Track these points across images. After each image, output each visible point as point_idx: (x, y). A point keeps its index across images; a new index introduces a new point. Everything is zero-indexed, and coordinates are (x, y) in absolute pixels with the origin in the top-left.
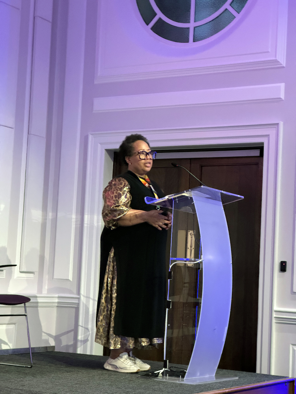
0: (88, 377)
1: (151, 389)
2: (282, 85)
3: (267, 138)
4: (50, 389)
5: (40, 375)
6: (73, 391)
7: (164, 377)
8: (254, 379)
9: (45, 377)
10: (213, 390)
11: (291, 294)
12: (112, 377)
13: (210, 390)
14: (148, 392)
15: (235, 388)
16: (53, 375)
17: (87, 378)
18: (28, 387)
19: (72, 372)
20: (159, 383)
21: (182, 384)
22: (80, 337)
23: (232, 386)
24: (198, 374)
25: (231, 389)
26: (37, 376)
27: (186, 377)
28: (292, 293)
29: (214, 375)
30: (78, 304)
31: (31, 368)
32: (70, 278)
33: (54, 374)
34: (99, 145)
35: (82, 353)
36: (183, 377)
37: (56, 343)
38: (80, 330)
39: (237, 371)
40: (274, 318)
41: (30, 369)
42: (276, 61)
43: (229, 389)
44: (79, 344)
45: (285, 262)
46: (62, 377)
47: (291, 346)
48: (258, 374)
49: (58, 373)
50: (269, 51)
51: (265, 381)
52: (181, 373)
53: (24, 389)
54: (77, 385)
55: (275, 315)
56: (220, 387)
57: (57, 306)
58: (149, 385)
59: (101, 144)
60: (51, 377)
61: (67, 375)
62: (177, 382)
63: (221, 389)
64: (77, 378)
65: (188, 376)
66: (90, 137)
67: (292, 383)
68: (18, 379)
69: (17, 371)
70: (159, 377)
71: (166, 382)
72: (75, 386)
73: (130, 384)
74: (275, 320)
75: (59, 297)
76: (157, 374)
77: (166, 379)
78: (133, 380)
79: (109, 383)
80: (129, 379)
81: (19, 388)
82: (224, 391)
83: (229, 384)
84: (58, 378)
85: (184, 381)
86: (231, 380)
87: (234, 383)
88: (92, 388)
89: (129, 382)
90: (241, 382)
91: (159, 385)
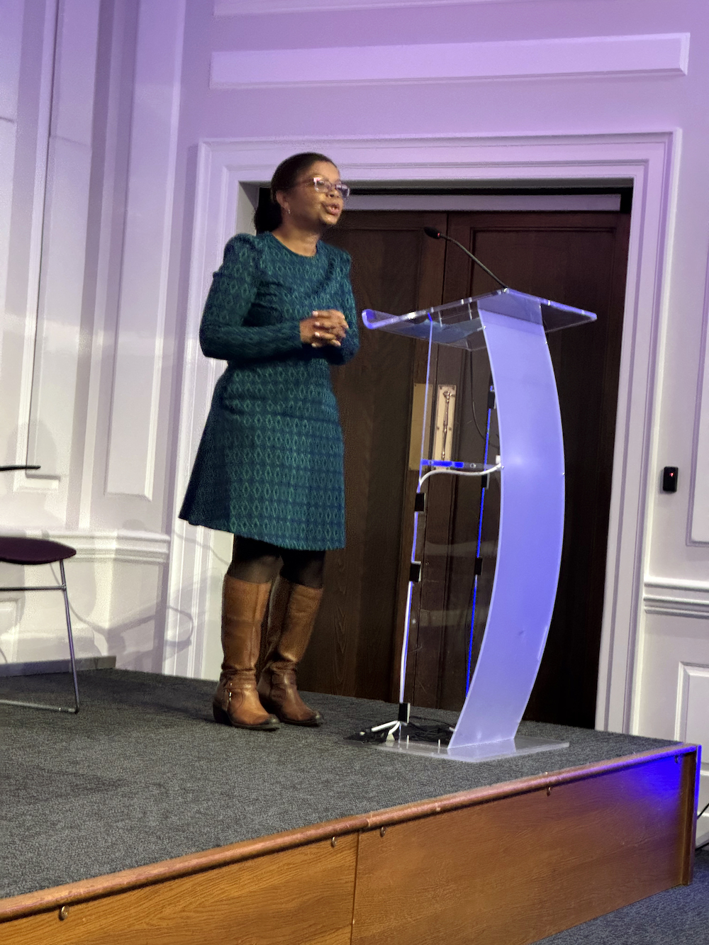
0: (221, 740)
1: (380, 775)
2: (685, 38)
3: (642, 168)
5: (105, 735)
6: (199, 779)
7: (399, 742)
9: (116, 738)
10: (522, 776)
13: (517, 777)
14: (373, 782)
16: (135, 734)
17: (218, 744)
18: (89, 766)
20: (391, 757)
21: (444, 760)
22: (171, 634)
23: (562, 767)
25: (560, 773)
26: (99, 737)
27: (453, 745)
28: (688, 544)
29: (513, 737)
30: (168, 556)
31: (76, 713)
32: (148, 492)
33: (139, 732)
34: (225, 170)
35: (174, 674)
36: (445, 743)
38: (171, 617)
39: (561, 727)
40: (642, 601)
41: (76, 716)
43: (557, 775)
44: (168, 650)
45: (675, 470)
46: (159, 740)
47: (681, 668)
49: (146, 729)
51: (632, 753)
52: (441, 734)
53: (81, 772)
54: (201, 763)
55: (647, 592)
56: (536, 770)
57: (115, 560)
58: (369, 763)
59: (230, 168)
60: (134, 740)
61: (170, 735)
62: (432, 755)
63: (539, 775)
64: (195, 744)
65: (455, 742)
66: (203, 151)
67: (689, 758)
68: (55, 743)
69: (46, 723)
70: (386, 743)
71: (406, 755)
72: (197, 764)
73: (323, 760)
74: (646, 606)
75: (119, 538)
76: (383, 734)
77: (404, 747)
78: (328, 750)
79: (273, 757)
80: (318, 745)
81: (67, 770)
82: (548, 780)
83: (553, 761)
84: (150, 742)
85: (448, 754)
86: (554, 750)
87: (564, 758)
88: (239, 770)
89: (322, 755)
90: (579, 755)
91: (392, 762)
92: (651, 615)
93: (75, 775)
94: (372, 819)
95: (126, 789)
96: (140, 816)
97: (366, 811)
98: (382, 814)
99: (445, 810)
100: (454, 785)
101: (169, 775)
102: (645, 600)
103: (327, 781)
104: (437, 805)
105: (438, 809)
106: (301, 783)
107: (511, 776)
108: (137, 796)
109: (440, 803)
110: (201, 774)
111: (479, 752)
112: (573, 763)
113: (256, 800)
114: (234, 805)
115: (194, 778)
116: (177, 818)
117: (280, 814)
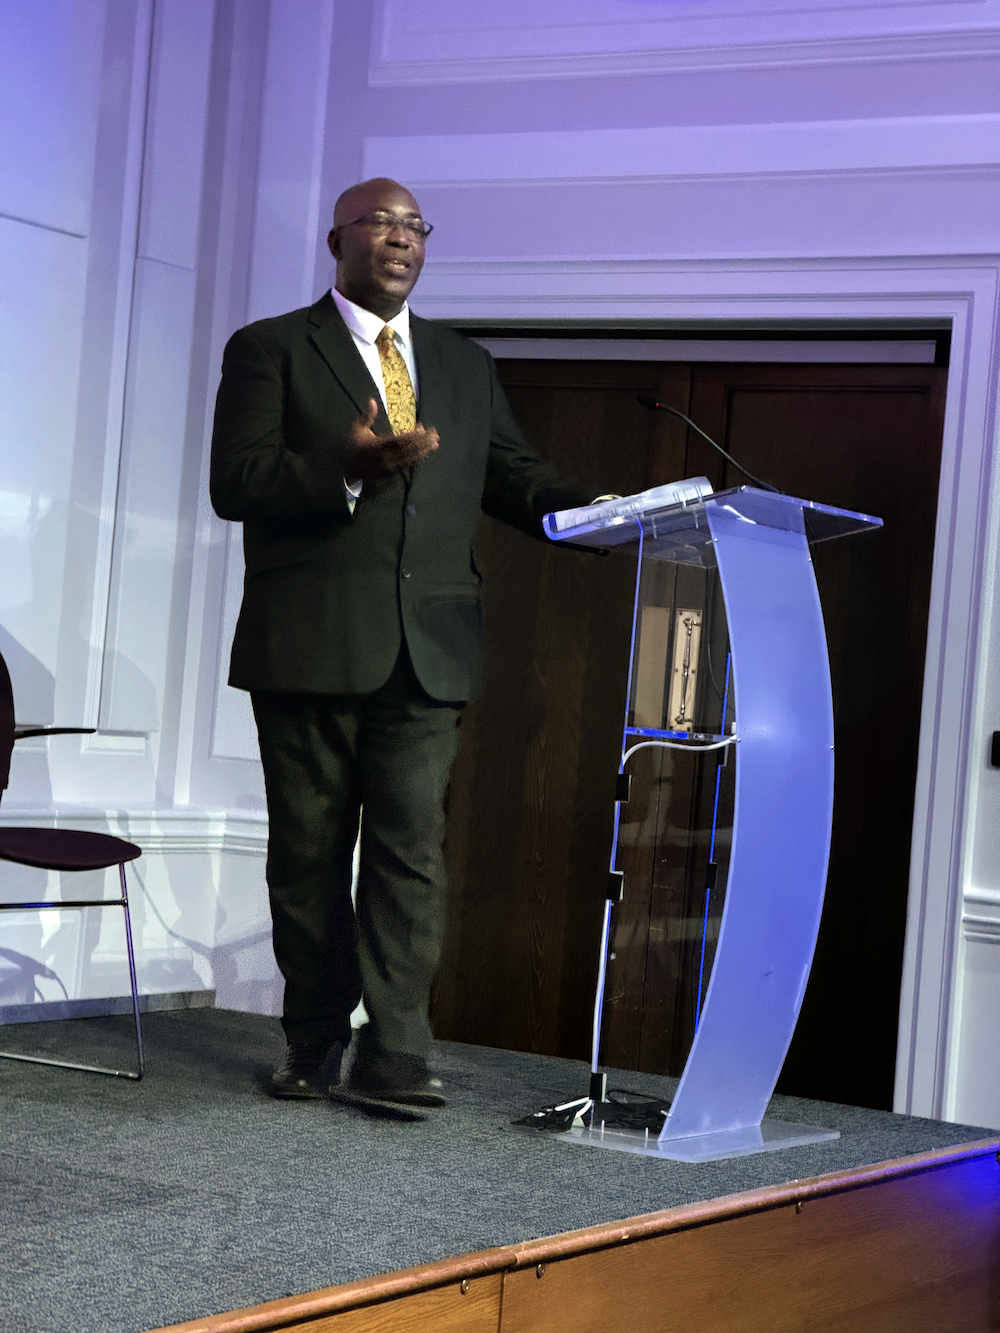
1: (551, 1183)
3: (966, 302)
5: (172, 1114)
6: (288, 1186)
7: (591, 1129)
8: (893, 1141)
9: (187, 1120)
10: (759, 1185)
13: (750, 1187)
14: (539, 1193)
15: (830, 1178)
16: (216, 1113)
18: (135, 1164)
20: (576, 1151)
21: (650, 1159)
23: (821, 1170)
25: (816, 1181)
26: (164, 1119)
27: (666, 1136)
29: (758, 1123)
31: (138, 1079)
33: (219, 1109)
36: (656, 1131)
37: (216, 977)
39: (834, 1105)
40: (961, 922)
41: (137, 1084)
43: (812, 1182)
46: (247, 1123)
48: (902, 1118)
49: (233, 1104)
51: (930, 1149)
52: (649, 1119)
53: (122, 1173)
54: (298, 1160)
55: (967, 912)
56: (782, 1176)
57: (224, 850)
58: (539, 1162)
60: (210, 1122)
61: (264, 1115)
62: (636, 1151)
63: (786, 1184)
65: (670, 1132)
68: (97, 1128)
69: (93, 1095)
70: (572, 1129)
71: (598, 1149)
72: (292, 1162)
73: (476, 1156)
74: (966, 930)
75: (229, 820)
76: (567, 1118)
77: (597, 1136)
78: (485, 1141)
79: (405, 1152)
80: (473, 1134)
81: (103, 1171)
82: (796, 1192)
83: (811, 1161)
84: (233, 1127)
85: (657, 1149)
86: (816, 1144)
87: (827, 1157)
88: (350, 1171)
89: (475, 1149)
90: (851, 1151)
91: (575, 1161)
92: (974, 943)
93: (112, 1178)
94: (524, 1252)
95: (178, 1202)
96: (187, 1246)
97: (517, 1241)
98: (539, 1245)
99: (634, 1239)
100: (655, 1200)
101: (246, 1180)
102: (964, 921)
103: (473, 1192)
104: (623, 1231)
105: (625, 1237)
106: (433, 1193)
107: (743, 1186)
108: (192, 1213)
109: (628, 1228)
110: (294, 1178)
111: (705, 1146)
112: (841, 1166)
113: (362, 1221)
114: (327, 1229)
115: (280, 1186)
116: (240, 1249)
117: (390, 1244)
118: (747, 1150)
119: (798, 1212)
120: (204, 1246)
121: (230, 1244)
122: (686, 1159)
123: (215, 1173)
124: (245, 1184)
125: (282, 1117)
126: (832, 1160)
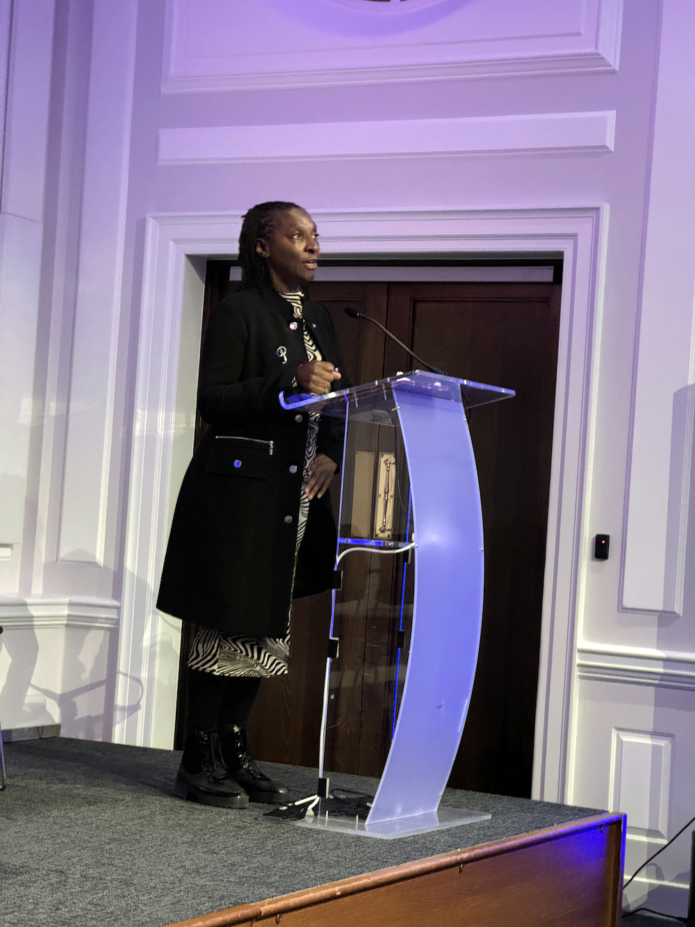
0: (140, 819)
1: (289, 856)
2: (611, 116)
3: (572, 242)
4: (49, 858)
5: (25, 815)
6: (104, 864)
7: (319, 817)
8: (527, 820)
9: (35, 819)
10: (432, 855)
11: (618, 612)
12: (196, 817)
13: (427, 855)
14: (280, 864)
15: (482, 847)
16: (55, 813)
17: (136, 822)
19: (100, 802)
20: (308, 833)
21: (359, 837)
22: (121, 699)
23: (477, 842)
24: (399, 809)
25: (473, 849)
26: (18, 818)
27: (370, 821)
28: (620, 610)
29: (436, 810)
30: (117, 622)
31: (2, 789)
32: (100, 558)
33: (60, 811)
34: (172, 243)
35: (124, 743)
36: (363, 817)
37: (63, 715)
38: (122, 684)
39: (489, 795)
40: (576, 666)
42: (597, 58)
43: (470, 851)
44: (118, 715)
45: (606, 538)
46: (78, 819)
47: (614, 733)
48: (536, 803)
49: (69, 807)
50: (582, 31)
51: (553, 825)
52: (359, 809)
54: (112, 846)
55: (580, 659)
56: (449, 846)
57: (67, 626)
58: (282, 842)
59: (176, 241)
60: (51, 820)
61: (90, 814)
62: (350, 831)
63: (452, 852)
64: (113, 823)
65: (374, 818)
66: (151, 225)
67: (614, 827)
70: (306, 818)
71: (323, 831)
72: (108, 847)
73: (238, 839)
74: (580, 671)
75: (71, 604)
76: (303, 810)
77: (323, 822)
78: (245, 828)
79: (188, 837)
80: (237, 823)
82: (459, 857)
83: (470, 836)
84: (67, 823)
85: (364, 830)
86: (475, 823)
87: (482, 832)
88: (148, 853)
89: (237, 834)
90: (498, 828)
91: (306, 840)
92: (585, 680)
94: (266, 907)
95: (25, 877)
96: (31, 908)
97: (262, 899)
98: (277, 901)
99: (345, 894)
100: (360, 866)
101: (75, 860)
102: (578, 665)
103: (233, 864)
104: (337, 890)
105: (339, 893)
106: (206, 866)
107: (422, 854)
108: (35, 885)
109: (340, 887)
110: (108, 858)
111: (398, 827)
112: (490, 838)
113: (154, 888)
114: (129, 894)
115: (98, 864)
116: (67, 910)
117: (172, 904)
118: (426, 829)
119: (461, 871)
120: (42, 908)
121: (60, 906)
122: (384, 837)
123: (53, 856)
124: (73, 864)
125: (103, 814)
126: (485, 835)
